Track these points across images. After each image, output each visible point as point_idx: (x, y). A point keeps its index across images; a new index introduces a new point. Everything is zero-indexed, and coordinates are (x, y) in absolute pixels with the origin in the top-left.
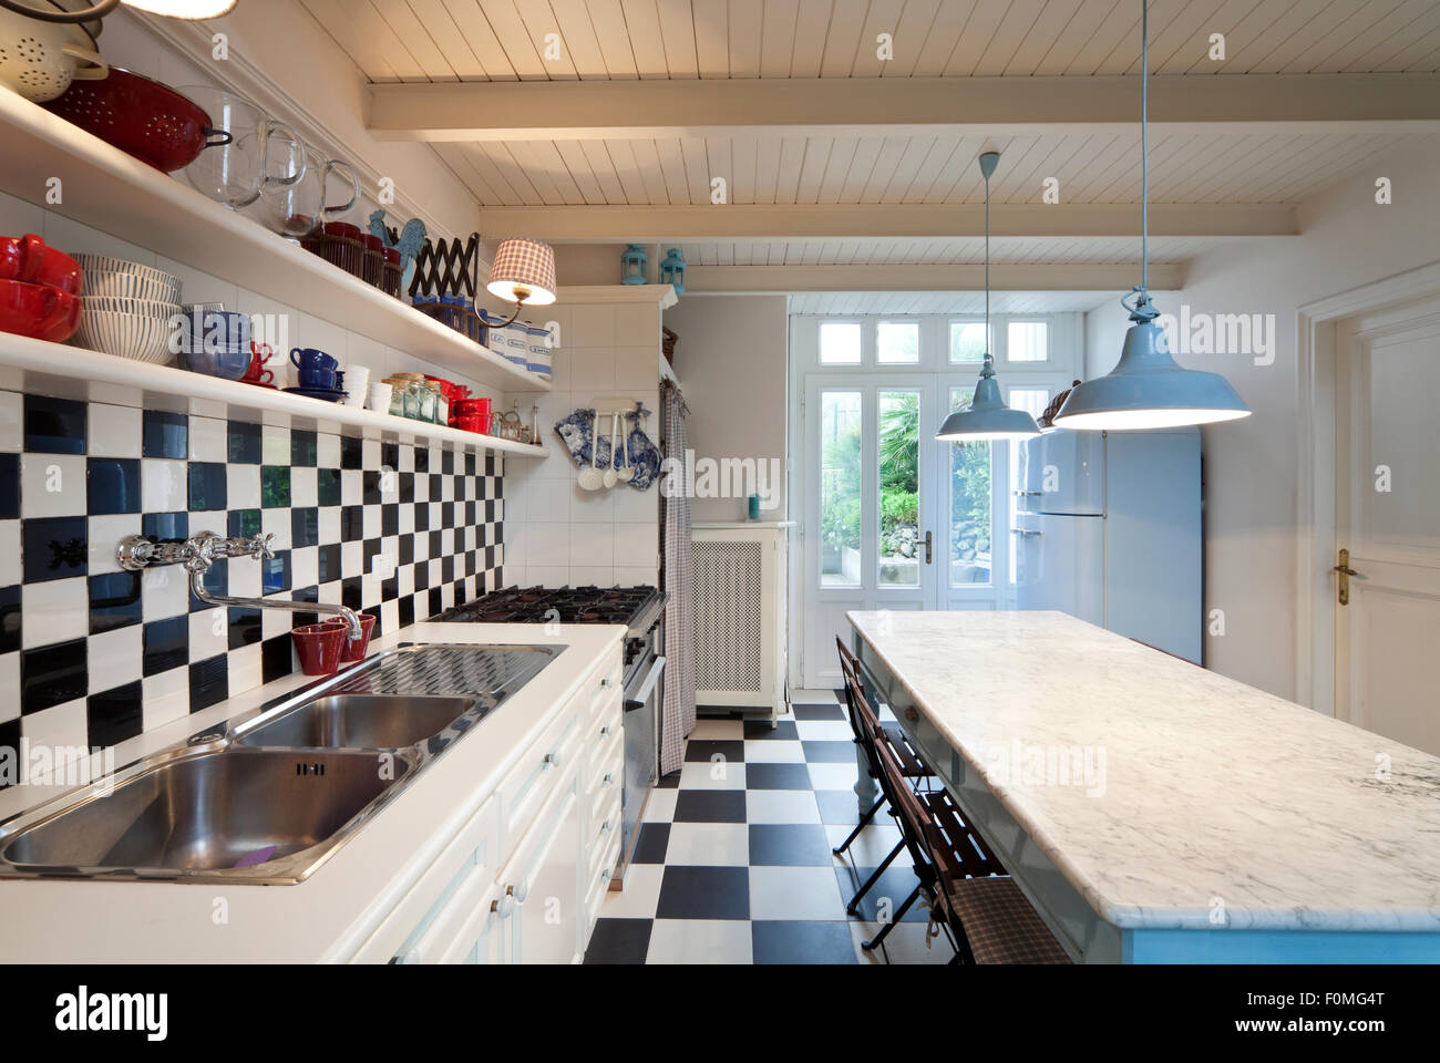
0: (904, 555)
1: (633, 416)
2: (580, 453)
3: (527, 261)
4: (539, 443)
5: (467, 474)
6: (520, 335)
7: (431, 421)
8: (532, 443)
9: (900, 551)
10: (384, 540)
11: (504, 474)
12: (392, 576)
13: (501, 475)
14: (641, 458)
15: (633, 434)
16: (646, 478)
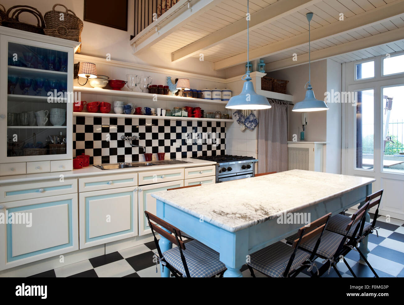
2: (238, 120)
4: (231, 118)
5: (208, 126)
6: (219, 92)
7: (181, 116)
8: (229, 118)
10: (177, 140)
11: (225, 127)
12: (179, 147)
13: (224, 127)
14: (252, 121)
15: (250, 115)
16: (253, 127)
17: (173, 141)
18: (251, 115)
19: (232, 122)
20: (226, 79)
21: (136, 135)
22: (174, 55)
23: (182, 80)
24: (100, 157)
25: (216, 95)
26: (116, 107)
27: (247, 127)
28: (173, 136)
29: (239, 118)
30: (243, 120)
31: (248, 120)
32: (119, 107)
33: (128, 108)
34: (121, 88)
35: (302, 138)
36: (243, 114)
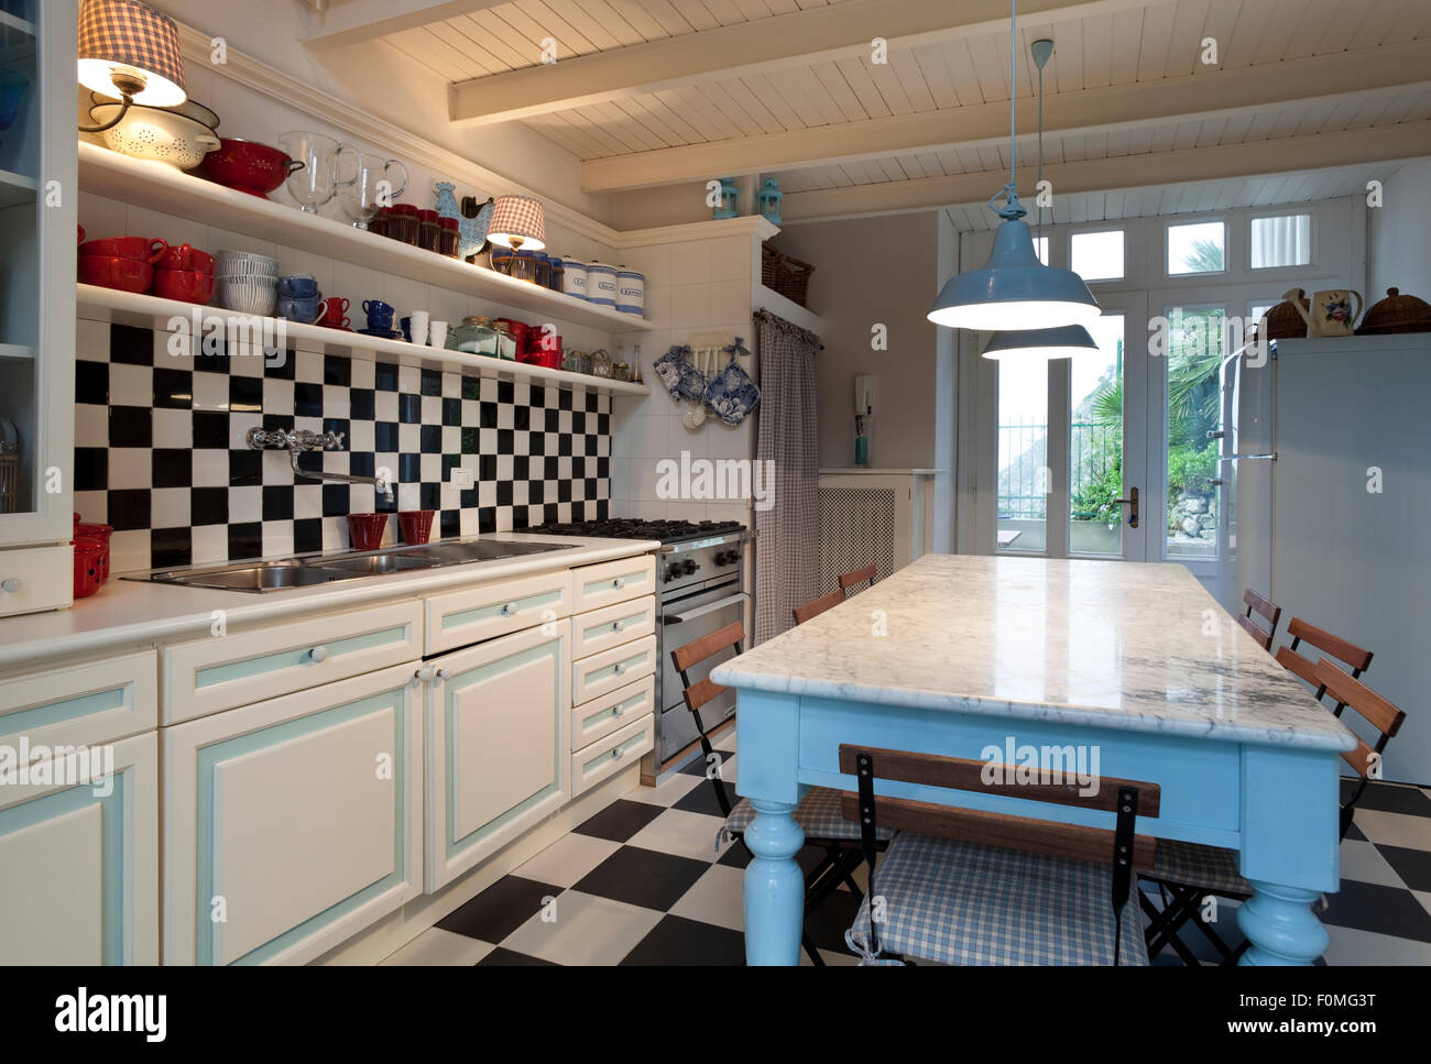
0: (1187, 534)
1: (731, 350)
2: (676, 389)
3: (518, 216)
4: (640, 381)
5: (561, 408)
6: (608, 278)
7: (495, 356)
8: (632, 381)
9: (1181, 529)
10: (464, 457)
11: (611, 413)
12: (472, 487)
13: (608, 413)
14: (735, 394)
15: (727, 369)
16: (739, 414)
17: (451, 462)
18: (731, 371)
19: (644, 396)
20: (620, 231)
21: (311, 425)
22: (461, 96)
23: (522, 201)
24: (145, 535)
25: (603, 286)
26: (243, 280)
27: (717, 413)
28: (452, 440)
29: (681, 382)
30: (696, 387)
31: (719, 388)
32: (259, 282)
33: (303, 296)
34: (269, 191)
35: (860, 459)
36: (697, 366)
